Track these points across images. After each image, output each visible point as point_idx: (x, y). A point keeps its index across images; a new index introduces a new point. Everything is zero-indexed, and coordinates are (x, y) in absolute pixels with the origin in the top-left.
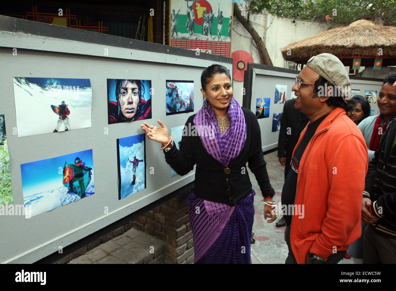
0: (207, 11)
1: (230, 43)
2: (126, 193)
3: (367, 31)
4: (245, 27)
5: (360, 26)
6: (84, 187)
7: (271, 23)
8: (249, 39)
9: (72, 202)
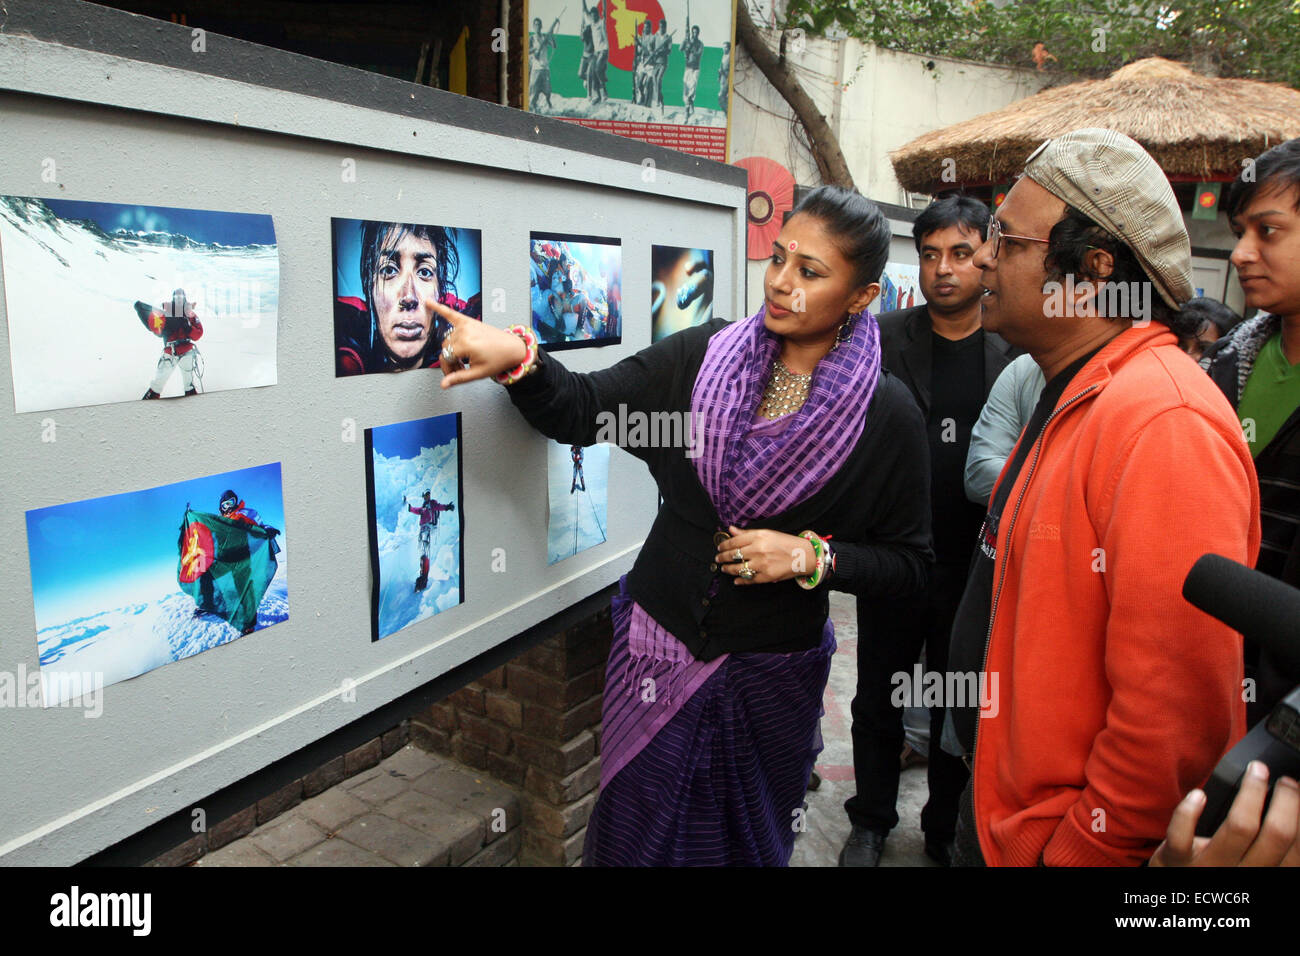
0: (648, 24)
1: (724, 133)
2: (396, 618)
3: (1171, 95)
4: (772, 81)
5: (1146, 78)
6: (252, 594)
7: (858, 69)
8: (785, 122)
9: (209, 649)
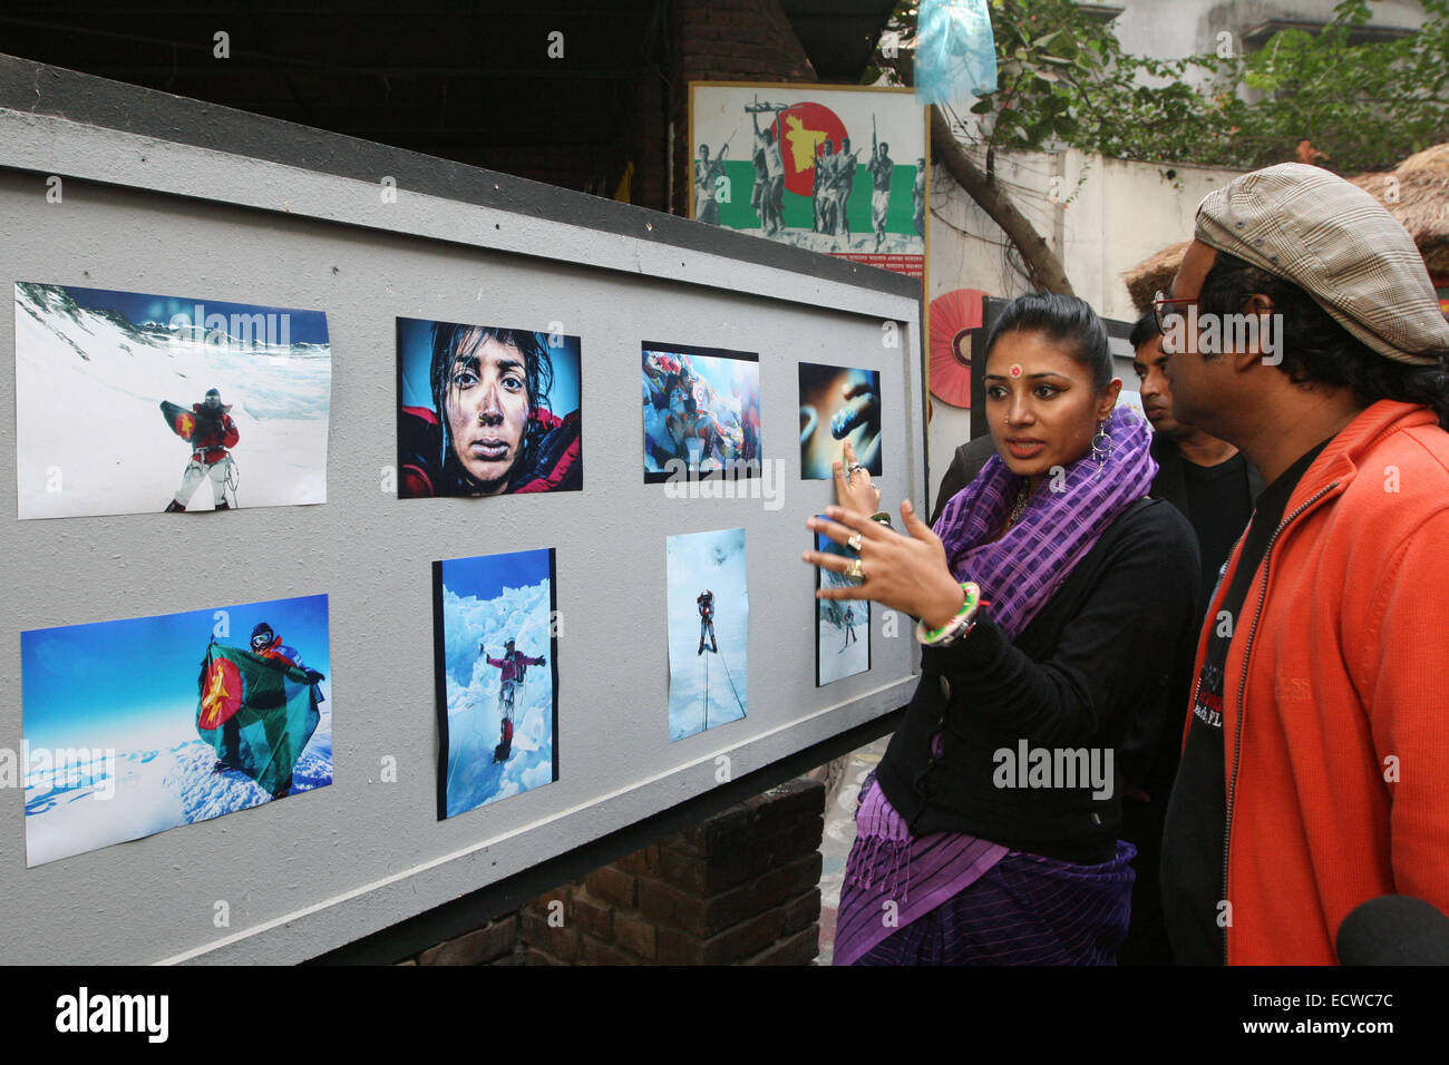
2: (470, 793)
6: (288, 754)
9: (231, 812)
